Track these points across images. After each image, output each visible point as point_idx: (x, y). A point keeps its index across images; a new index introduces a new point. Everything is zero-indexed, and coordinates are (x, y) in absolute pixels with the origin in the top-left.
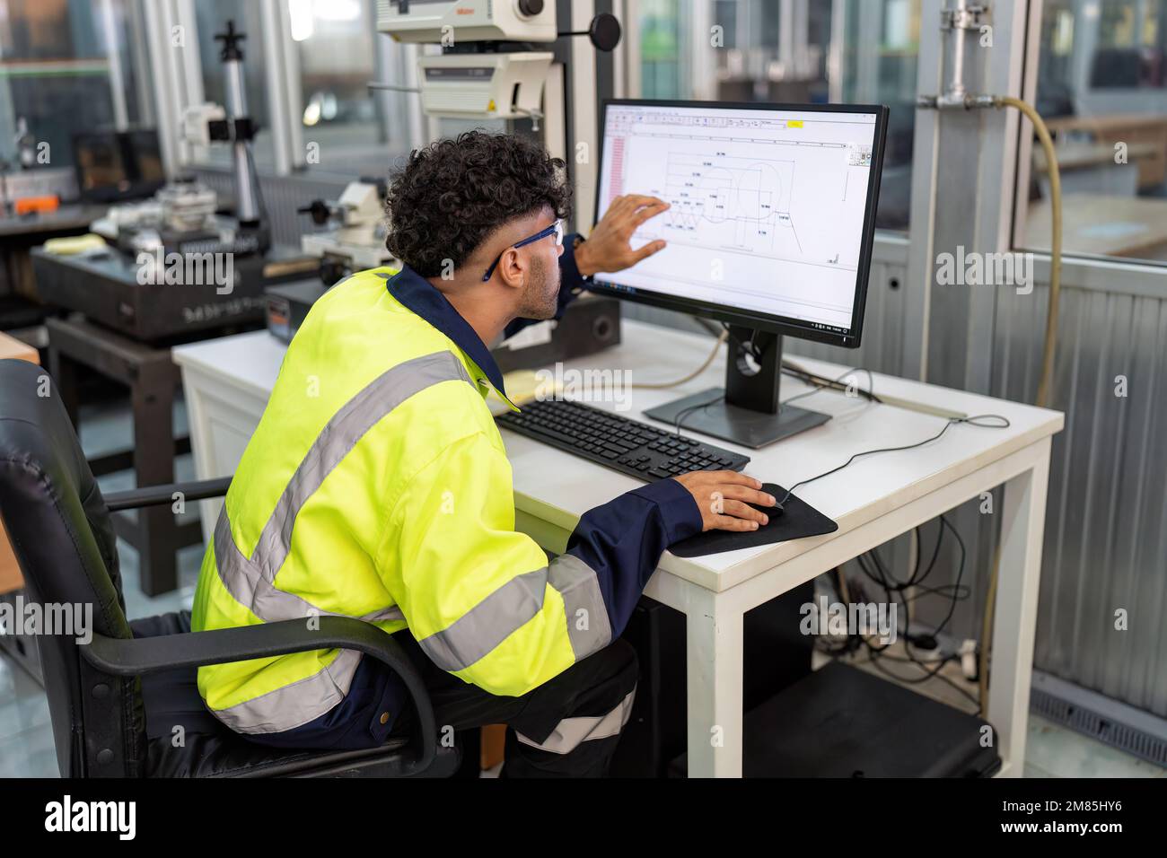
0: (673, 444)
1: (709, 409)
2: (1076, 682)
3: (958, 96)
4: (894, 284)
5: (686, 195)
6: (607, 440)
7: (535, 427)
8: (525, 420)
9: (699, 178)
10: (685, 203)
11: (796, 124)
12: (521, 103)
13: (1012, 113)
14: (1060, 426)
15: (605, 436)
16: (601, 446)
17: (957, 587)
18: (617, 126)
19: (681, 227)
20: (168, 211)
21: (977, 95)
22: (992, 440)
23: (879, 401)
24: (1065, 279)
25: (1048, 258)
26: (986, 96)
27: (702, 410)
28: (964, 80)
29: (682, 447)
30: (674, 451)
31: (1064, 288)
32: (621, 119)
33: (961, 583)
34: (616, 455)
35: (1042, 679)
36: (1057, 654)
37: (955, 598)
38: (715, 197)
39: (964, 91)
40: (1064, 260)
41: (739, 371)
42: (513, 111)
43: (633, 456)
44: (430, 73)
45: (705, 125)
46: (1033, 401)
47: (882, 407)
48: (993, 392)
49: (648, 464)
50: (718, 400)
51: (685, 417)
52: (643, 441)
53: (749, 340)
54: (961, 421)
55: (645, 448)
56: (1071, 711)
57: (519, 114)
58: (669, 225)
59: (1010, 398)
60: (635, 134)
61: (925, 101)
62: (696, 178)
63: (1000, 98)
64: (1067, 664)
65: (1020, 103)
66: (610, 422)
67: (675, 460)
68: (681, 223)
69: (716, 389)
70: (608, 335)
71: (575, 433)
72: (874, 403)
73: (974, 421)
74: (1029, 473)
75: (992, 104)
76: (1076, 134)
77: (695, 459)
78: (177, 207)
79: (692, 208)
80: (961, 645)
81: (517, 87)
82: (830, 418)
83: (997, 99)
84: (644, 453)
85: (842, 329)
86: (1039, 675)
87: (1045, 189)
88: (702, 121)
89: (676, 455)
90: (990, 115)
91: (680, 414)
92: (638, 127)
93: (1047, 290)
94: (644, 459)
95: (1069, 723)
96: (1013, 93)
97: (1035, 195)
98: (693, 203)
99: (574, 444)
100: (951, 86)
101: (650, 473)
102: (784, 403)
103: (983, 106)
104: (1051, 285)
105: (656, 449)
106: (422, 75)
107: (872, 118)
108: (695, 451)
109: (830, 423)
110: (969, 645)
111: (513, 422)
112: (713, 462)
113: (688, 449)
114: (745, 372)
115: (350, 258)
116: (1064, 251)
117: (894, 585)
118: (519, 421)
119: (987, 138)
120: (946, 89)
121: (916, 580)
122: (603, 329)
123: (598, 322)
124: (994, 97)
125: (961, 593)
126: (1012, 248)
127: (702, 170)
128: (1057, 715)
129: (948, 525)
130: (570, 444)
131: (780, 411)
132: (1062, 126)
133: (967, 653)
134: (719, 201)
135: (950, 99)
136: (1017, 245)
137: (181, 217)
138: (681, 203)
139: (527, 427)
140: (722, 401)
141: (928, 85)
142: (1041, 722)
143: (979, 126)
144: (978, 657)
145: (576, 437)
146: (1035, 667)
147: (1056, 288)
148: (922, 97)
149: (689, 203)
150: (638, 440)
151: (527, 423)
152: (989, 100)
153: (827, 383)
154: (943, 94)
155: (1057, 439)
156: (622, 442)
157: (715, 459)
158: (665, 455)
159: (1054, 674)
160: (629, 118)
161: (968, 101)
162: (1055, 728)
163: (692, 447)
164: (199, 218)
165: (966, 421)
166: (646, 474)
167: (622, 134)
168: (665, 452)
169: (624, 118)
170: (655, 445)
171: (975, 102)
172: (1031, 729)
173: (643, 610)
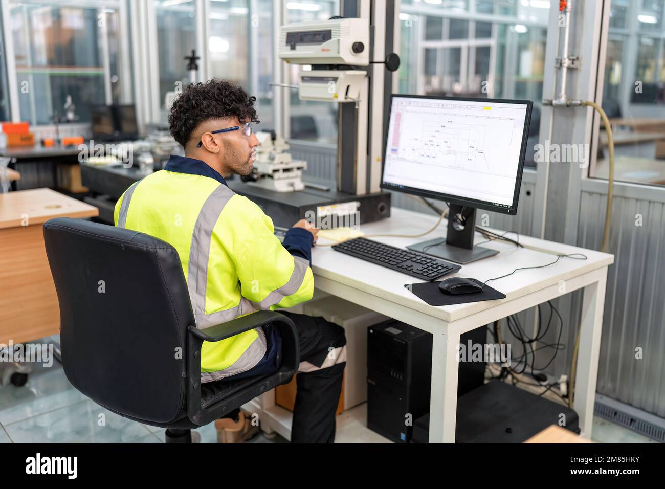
0: (423, 259)
1: (438, 247)
2: (619, 400)
3: (563, 100)
4: (529, 193)
5: (432, 141)
6: (390, 257)
7: (354, 251)
8: (349, 248)
9: (438, 133)
10: (431, 145)
11: (488, 108)
12: (350, 95)
13: (590, 109)
14: (612, 262)
15: (390, 255)
16: (388, 259)
17: (558, 344)
18: (397, 107)
19: (428, 156)
20: (154, 144)
21: (573, 100)
22: (578, 265)
23: (522, 246)
24: (615, 192)
25: (607, 182)
26: (577, 100)
27: (435, 247)
28: (566, 92)
29: (428, 261)
30: (424, 263)
31: (614, 196)
32: (400, 104)
33: (560, 343)
34: (396, 263)
35: (601, 398)
36: (609, 385)
37: (557, 349)
38: (446, 142)
39: (566, 98)
40: (615, 183)
41: (454, 229)
42: (346, 98)
43: (405, 264)
44: (303, 79)
45: (443, 108)
46: (600, 249)
47: (523, 249)
48: (579, 244)
49: (412, 268)
50: (442, 243)
51: (427, 249)
52: (408, 258)
53: (460, 213)
54: (563, 256)
55: (410, 261)
56: (616, 414)
57: (349, 100)
58: (423, 155)
59: (587, 247)
60: (407, 111)
61: (547, 102)
62: (437, 133)
63: (584, 101)
64: (614, 390)
65: (594, 105)
66: (391, 250)
67: (425, 266)
68: (429, 154)
69: (441, 238)
70: (384, 212)
71: (374, 254)
72: (520, 247)
73: (571, 256)
74: (596, 284)
75: (580, 105)
76: (622, 127)
77: (435, 266)
78: (159, 143)
79: (434, 147)
80: (559, 377)
81: (348, 87)
82: (499, 252)
83: (582, 102)
84: (409, 263)
85: (508, 206)
86: (599, 396)
87: (606, 153)
88: (441, 106)
89: (425, 264)
90: (579, 110)
91: (424, 248)
92: (408, 108)
93: (606, 197)
94: (409, 265)
95: (615, 420)
96: (591, 99)
97: (600, 156)
98: (435, 145)
99: (375, 258)
100: (560, 95)
101: (413, 272)
102: (476, 245)
103: (576, 105)
104: (608, 195)
105: (415, 261)
106: (300, 80)
107: (525, 106)
108: (435, 263)
109: (498, 255)
110: (564, 378)
111: (343, 248)
112: (444, 268)
113: (431, 262)
114: (457, 229)
115: (256, 169)
116: (615, 178)
117: (526, 340)
118: (346, 248)
119: (578, 122)
120: (557, 96)
121: (538, 338)
122: (382, 209)
123: (380, 205)
124: (581, 101)
125: (560, 347)
126: (589, 176)
127: (441, 129)
128: (609, 416)
129: (555, 310)
130: (373, 258)
131: (473, 248)
132: (616, 122)
133: (563, 382)
134: (448, 144)
135: (559, 101)
136: (591, 175)
137: (161, 148)
138: (429, 145)
139: (350, 251)
140: (445, 243)
141: (548, 94)
142: (601, 420)
143: (573, 115)
144: (568, 384)
145: (375, 255)
146: (597, 392)
147: (611, 197)
148: (545, 100)
149: (433, 145)
150: (406, 257)
151: (350, 249)
152: (579, 102)
153: (497, 237)
154: (556, 99)
155: (611, 268)
156: (397, 258)
157: (445, 266)
158: (420, 264)
159: (607, 396)
160: (404, 104)
161: (568, 103)
162: (607, 422)
163: (433, 261)
164: (170, 148)
165: (566, 256)
166: (411, 272)
167: (400, 111)
168: (420, 263)
169: (402, 103)
170: (414, 260)
171: (572, 104)
172: (594, 423)
173: (404, 343)
